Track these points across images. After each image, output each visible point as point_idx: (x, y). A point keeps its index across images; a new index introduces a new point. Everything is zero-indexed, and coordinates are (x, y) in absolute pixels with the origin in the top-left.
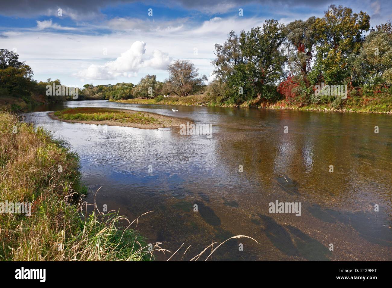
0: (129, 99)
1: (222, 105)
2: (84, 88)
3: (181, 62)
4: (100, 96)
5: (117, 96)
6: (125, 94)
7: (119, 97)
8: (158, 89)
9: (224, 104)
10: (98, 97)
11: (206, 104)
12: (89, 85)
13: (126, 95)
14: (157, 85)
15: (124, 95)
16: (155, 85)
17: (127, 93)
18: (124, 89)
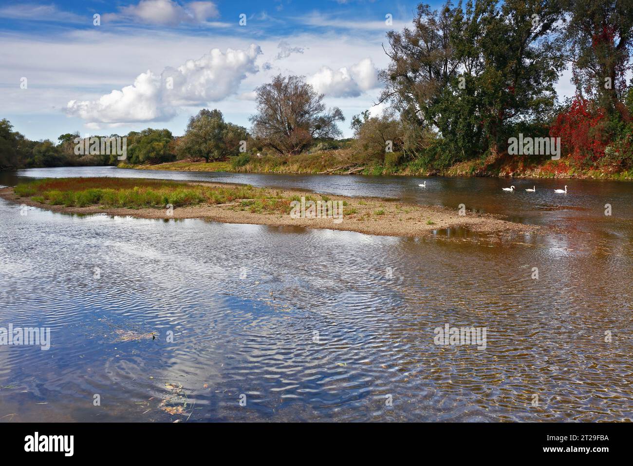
0: (164, 164)
1: (401, 171)
2: (61, 142)
3: (286, 81)
4: (95, 158)
5: (138, 157)
6: (155, 152)
7: (141, 158)
8: (231, 141)
9: (404, 170)
10: (91, 159)
11: (360, 169)
12: (72, 135)
13: (158, 154)
14: (228, 132)
15: (153, 155)
16: (225, 131)
17: (160, 151)
18: (152, 141)
